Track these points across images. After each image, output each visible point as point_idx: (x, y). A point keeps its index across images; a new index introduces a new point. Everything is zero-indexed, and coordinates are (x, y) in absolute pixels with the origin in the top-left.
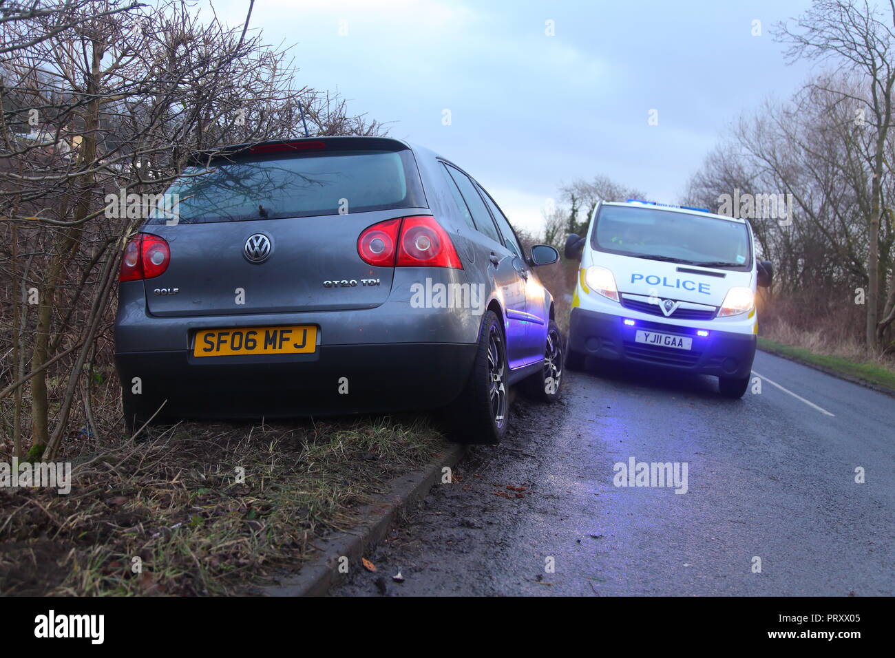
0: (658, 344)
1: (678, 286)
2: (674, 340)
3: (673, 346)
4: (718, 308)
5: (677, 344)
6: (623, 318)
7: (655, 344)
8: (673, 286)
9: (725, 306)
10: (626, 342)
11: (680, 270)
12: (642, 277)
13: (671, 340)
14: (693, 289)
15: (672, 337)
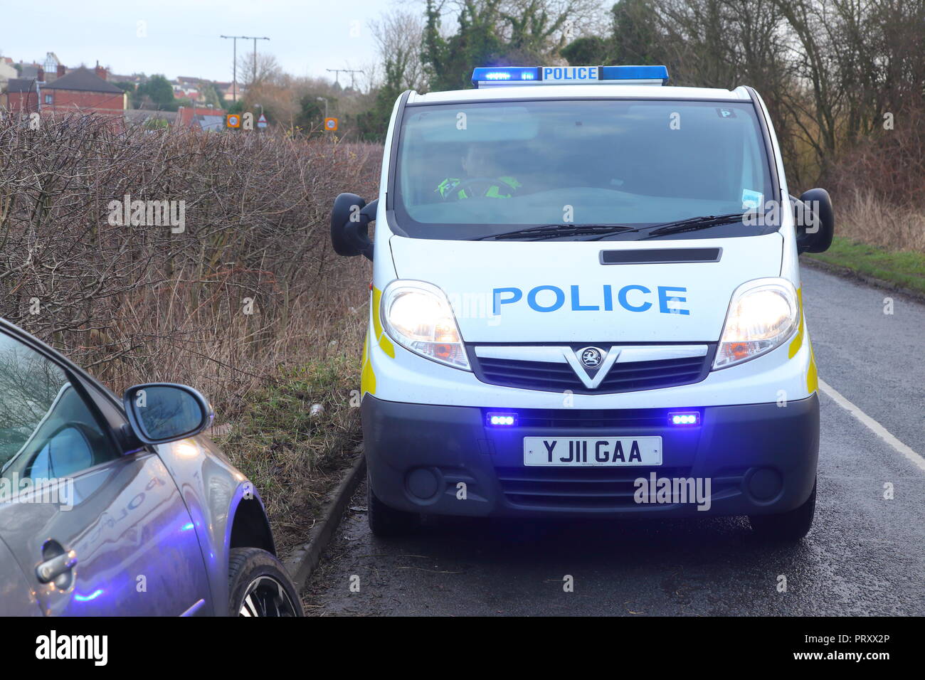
0: (581, 464)
1: (609, 306)
2: (619, 445)
3: (619, 463)
4: (713, 345)
5: (627, 456)
6: (486, 412)
7: (574, 463)
8: (596, 308)
9: (730, 337)
10: (501, 470)
11: (610, 258)
12: (518, 294)
13: (611, 449)
14: (647, 306)
15: (612, 441)
